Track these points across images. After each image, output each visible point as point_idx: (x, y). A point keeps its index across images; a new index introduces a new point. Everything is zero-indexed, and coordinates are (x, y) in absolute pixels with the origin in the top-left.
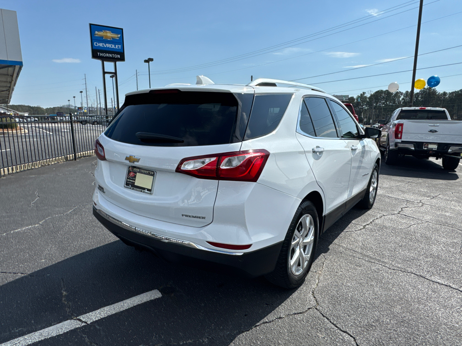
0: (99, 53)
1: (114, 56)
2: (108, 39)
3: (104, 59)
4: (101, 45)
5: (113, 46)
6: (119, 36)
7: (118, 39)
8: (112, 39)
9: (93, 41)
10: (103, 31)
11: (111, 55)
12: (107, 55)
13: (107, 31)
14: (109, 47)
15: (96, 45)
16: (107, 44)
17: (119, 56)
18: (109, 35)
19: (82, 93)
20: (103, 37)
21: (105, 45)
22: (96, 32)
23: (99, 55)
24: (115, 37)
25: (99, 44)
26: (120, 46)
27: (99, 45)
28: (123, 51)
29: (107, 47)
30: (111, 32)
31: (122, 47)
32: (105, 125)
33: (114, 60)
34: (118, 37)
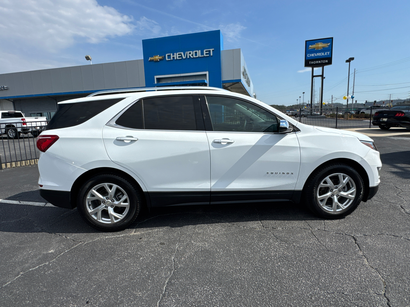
0: (310, 62)
1: (323, 61)
2: (319, 49)
3: (313, 66)
4: (313, 55)
5: (323, 54)
6: (329, 44)
7: (328, 47)
8: (322, 49)
9: (307, 53)
10: (316, 44)
11: (320, 62)
12: (317, 62)
13: (319, 43)
14: (319, 55)
15: (309, 56)
16: (318, 54)
17: (327, 61)
18: (321, 45)
19: (304, 94)
20: (315, 49)
21: (316, 55)
22: (310, 46)
23: (310, 64)
24: (326, 46)
25: (311, 54)
26: (329, 53)
27: (311, 56)
28: (331, 56)
29: (318, 55)
30: (322, 43)
31: (331, 53)
32: (310, 117)
33: (322, 65)
34: (328, 46)
